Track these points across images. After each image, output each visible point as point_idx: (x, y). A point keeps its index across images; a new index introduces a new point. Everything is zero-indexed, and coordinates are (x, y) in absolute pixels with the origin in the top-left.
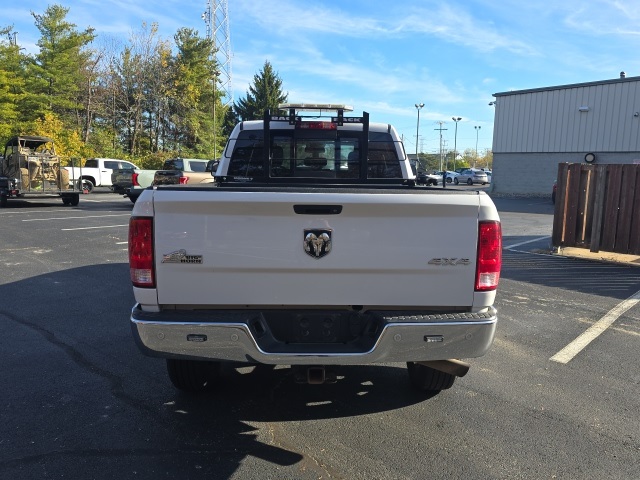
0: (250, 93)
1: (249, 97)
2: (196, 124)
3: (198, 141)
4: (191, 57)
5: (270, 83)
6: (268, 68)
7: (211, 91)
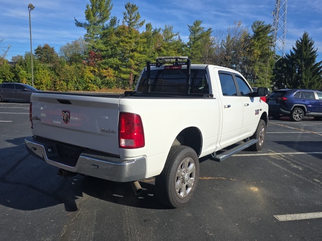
0: (293, 51)
1: (291, 53)
2: (257, 69)
3: (258, 78)
4: (259, 35)
5: (306, 44)
6: (305, 36)
7: (267, 51)
